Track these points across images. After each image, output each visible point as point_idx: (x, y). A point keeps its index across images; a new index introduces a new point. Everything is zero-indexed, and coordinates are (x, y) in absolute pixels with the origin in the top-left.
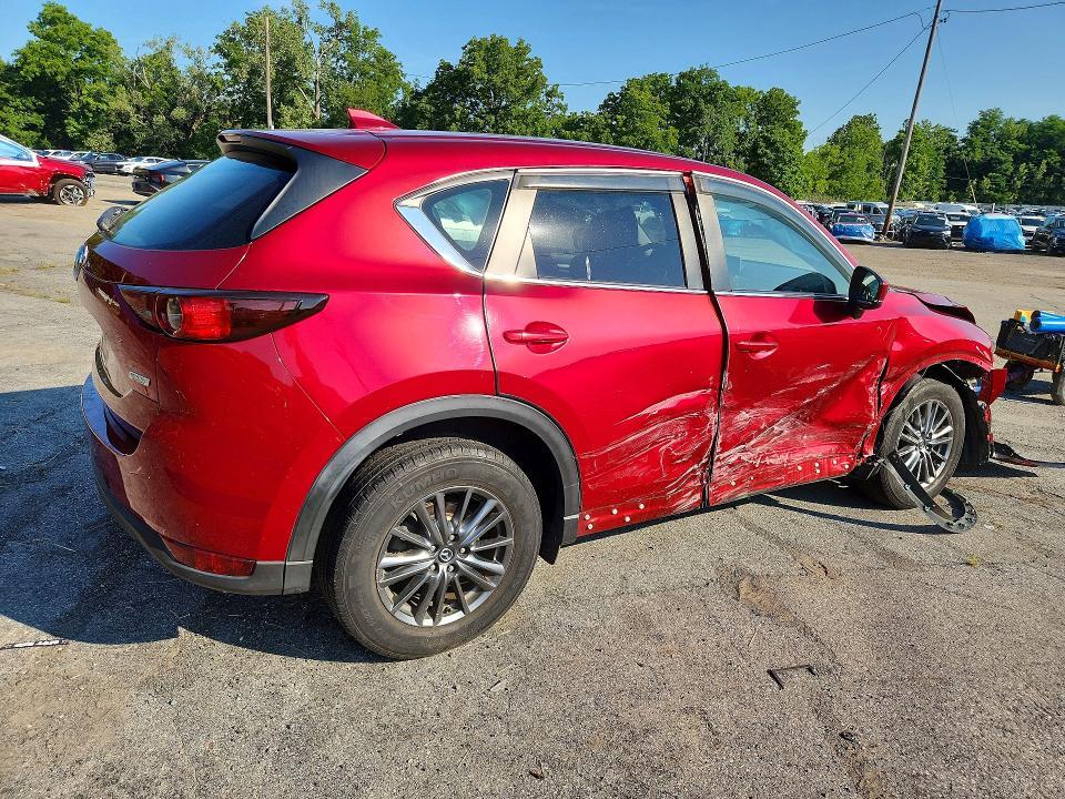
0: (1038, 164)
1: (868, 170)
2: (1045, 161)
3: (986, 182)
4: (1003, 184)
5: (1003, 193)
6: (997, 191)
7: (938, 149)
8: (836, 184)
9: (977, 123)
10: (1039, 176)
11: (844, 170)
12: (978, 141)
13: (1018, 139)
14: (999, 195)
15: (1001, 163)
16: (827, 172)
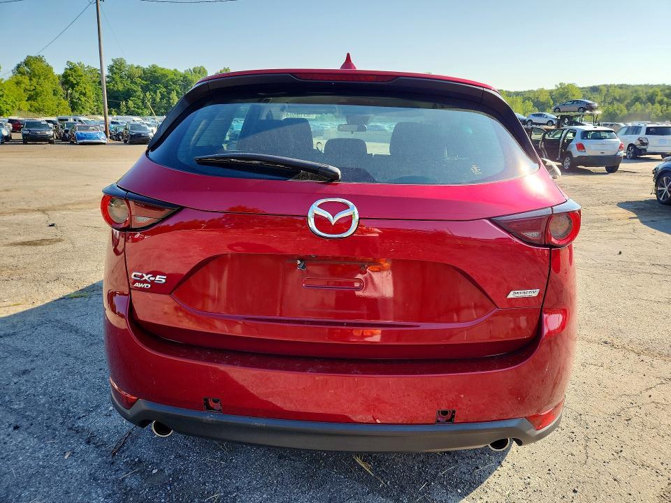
0: (155, 92)
1: (54, 94)
2: (158, 91)
3: (130, 103)
4: (140, 104)
5: (142, 109)
6: (138, 108)
7: (94, 82)
8: (35, 104)
9: (113, 67)
10: (158, 100)
11: (37, 94)
12: (117, 77)
13: (140, 77)
14: (140, 111)
15: (135, 92)
16: (25, 96)
